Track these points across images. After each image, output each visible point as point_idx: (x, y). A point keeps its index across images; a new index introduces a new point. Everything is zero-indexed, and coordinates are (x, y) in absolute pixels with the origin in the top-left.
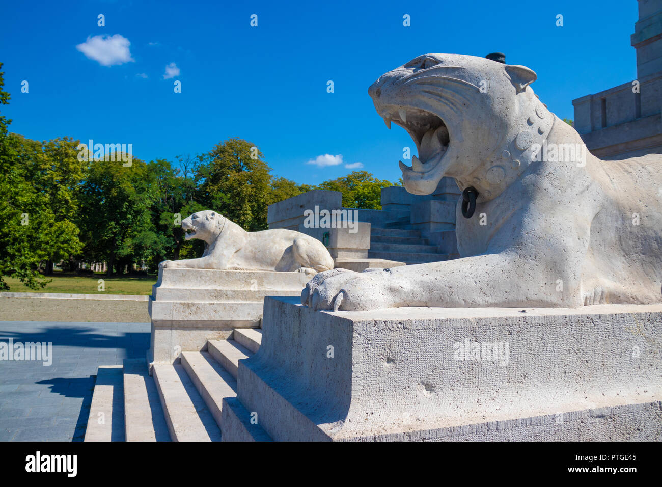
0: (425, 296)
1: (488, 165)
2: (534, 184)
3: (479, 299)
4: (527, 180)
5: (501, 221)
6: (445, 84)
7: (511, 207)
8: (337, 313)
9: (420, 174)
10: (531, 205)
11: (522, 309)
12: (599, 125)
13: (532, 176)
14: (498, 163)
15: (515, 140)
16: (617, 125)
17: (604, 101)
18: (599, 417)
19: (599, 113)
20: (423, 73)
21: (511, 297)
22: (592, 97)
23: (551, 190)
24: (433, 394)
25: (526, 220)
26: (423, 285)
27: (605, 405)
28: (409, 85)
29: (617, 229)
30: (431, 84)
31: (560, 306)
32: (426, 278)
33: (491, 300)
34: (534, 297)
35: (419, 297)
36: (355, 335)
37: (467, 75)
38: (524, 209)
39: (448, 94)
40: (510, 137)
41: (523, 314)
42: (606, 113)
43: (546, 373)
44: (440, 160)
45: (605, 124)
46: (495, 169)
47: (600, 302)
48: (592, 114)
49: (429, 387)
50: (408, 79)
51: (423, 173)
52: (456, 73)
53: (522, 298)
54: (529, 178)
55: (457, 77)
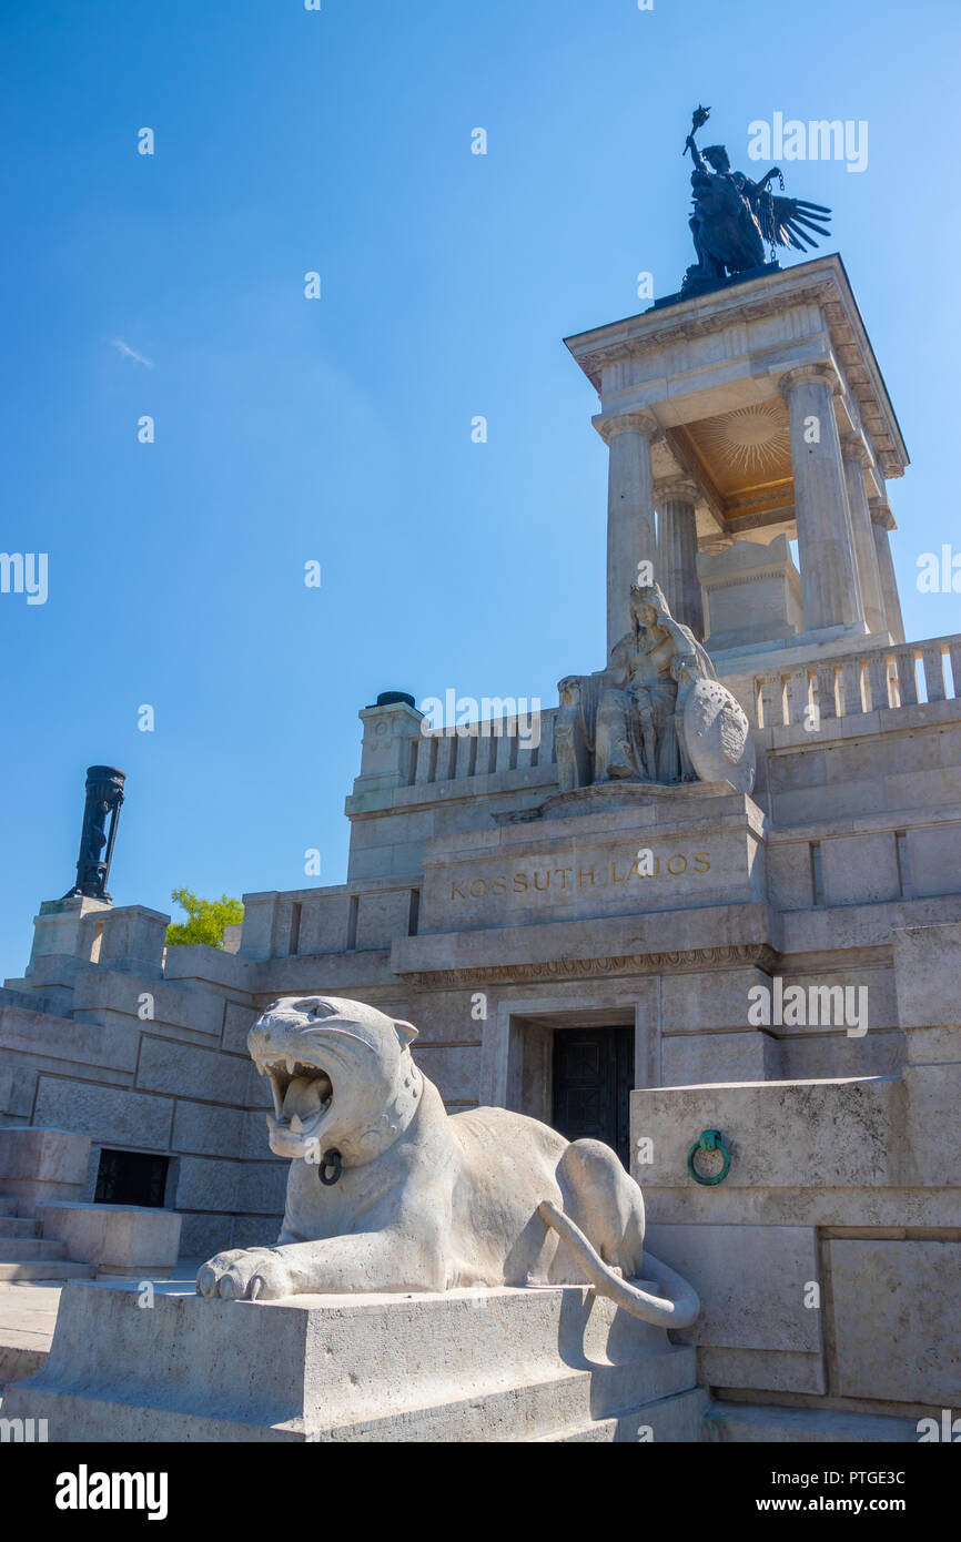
0: (317, 1281)
1: (365, 1129)
2: (413, 1156)
3: (364, 1283)
4: (404, 1151)
5: (375, 1195)
6: (339, 1038)
7: (389, 1180)
8: (255, 1302)
9: (299, 1136)
10: (409, 1178)
11: (407, 1294)
12: (284, 949)
13: (409, 1145)
14: (375, 1128)
15: (394, 1104)
16: (318, 956)
17: (298, 907)
18: (476, 1407)
19: (286, 928)
20: (320, 1024)
21: (393, 1281)
22: (279, 895)
23: (427, 1163)
24: (357, 1386)
25: (405, 1195)
26: (315, 1267)
27: (479, 1394)
28: (305, 1036)
29: (469, 1203)
30: (327, 1037)
31: (432, 1291)
32: (318, 1261)
33: (374, 1285)
34: (411, 1281)
35: (313, 1282)
36: (309, 1324)
37: (361, 1031)
38: (402, 1184)
39: (341, 1050)
40: (390, 1101)
41: (409, 1300)
42: (298, 929)
43: (432, 1364)
44: (320, 1121)
45: (294, 950)
46: (372, 1134)
47: (457, 1286)
48: (275, 927)
49: (354, 1379)
50: (304, 1029)
51: (302, 1135)
52: (351, 1028)
53: (401, 1282)
54: (406, 1147)
55: (350, 1031)
